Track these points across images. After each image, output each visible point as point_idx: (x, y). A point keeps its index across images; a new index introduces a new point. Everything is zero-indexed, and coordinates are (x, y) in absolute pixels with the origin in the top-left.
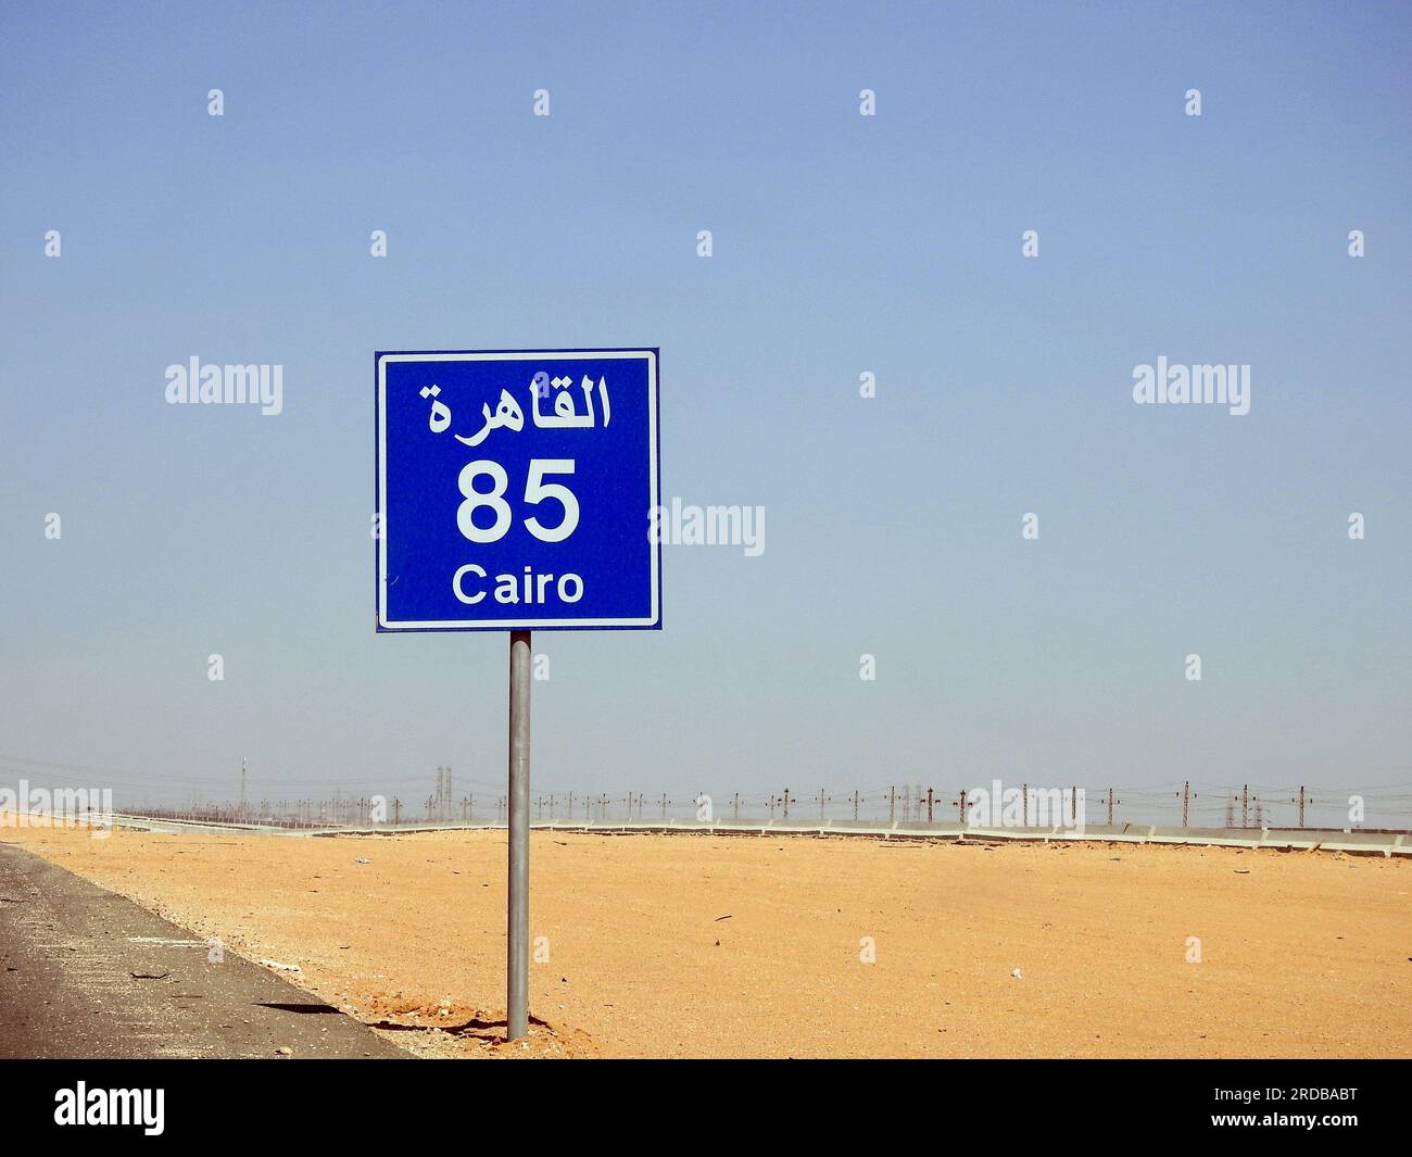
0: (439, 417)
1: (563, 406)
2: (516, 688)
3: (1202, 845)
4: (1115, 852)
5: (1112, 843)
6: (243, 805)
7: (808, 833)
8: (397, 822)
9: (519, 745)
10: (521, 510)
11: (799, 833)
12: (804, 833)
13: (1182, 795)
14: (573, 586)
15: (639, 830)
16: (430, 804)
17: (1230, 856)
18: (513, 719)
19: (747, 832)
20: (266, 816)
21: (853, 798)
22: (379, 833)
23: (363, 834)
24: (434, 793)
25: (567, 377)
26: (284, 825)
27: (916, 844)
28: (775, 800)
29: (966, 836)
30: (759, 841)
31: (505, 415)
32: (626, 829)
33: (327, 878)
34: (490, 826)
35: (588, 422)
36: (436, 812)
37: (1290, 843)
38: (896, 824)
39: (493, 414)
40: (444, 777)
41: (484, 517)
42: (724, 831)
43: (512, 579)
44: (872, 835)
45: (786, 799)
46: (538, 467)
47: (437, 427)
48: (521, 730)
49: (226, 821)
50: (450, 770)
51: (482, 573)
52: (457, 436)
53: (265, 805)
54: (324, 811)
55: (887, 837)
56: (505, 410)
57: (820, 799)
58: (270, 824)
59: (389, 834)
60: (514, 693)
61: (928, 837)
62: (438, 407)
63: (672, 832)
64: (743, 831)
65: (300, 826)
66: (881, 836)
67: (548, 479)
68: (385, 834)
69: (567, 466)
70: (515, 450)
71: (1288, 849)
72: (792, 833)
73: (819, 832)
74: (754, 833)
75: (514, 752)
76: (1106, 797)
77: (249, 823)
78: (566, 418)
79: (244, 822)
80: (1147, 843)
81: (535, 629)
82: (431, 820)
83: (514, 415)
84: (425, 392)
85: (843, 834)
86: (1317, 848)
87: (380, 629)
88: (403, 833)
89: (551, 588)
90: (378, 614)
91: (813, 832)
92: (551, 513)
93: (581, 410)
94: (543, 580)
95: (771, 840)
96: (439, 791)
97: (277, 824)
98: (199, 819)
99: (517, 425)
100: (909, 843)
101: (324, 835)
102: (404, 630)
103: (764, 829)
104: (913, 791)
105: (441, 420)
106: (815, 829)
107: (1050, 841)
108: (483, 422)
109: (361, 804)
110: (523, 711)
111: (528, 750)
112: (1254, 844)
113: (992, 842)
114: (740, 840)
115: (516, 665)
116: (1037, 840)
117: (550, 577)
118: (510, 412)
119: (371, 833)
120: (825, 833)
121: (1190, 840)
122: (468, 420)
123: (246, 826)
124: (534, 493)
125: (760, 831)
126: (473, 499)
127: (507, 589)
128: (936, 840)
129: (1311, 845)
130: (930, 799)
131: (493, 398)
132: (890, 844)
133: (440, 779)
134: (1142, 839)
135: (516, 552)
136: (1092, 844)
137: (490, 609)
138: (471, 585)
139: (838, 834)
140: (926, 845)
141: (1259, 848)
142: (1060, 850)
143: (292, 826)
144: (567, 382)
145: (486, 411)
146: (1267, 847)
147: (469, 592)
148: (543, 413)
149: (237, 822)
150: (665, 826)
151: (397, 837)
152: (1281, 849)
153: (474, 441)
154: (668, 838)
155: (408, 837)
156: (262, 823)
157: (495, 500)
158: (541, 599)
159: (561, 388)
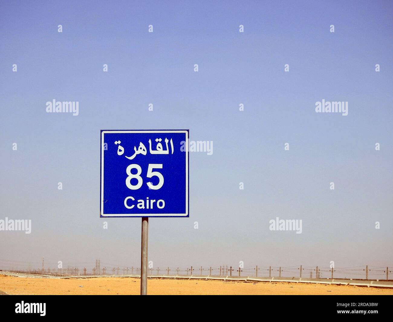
0: (120, 151)
1: (159, 147)
2: (143, 235)
3: (315, 283)
4: (290, 285)
5: (289, 282)
6: (43, 270)
7: (203, 279)
8: (85, 275)
9: (144, 253)
10: (146, 180)
11: (200, 279)
12: (201, 279)
13: (300, 269)
14: (161, 204)
15: (154, 278)
16: (94, 270)
17: (323, 286)
18: (143, 245)
19: (185, 278)
20: (49, 273)
21: (210, 269)
22: (82, 278)
23: (77, 278)
24: (95, 267)
25: (160, 138)
26: (55, 275)
27: (233, 282)
28: (189, 269)
29: (247, 280)
30: (188, 281)
31: (141, 150)
32: (151, 277)
33: (72, 291)
34: (113, 276)
35: (167, 152)
36: (96, 272)
37: (340, 283)
38: (227, 277)
39: (137, 150)
40: (98, 263)
41: (134, 182)
42: (179, 278)
43: (143, 201)
44: (220, 280)
45: (192, 269)
46: (151, 166)
47: (120, 154)
48: (145, 248)
49: (39, 274)
50: (99, 260)
51: (133, 199)
52: (126, 156)
53: (49, 270)
54: (65, 271)
55: (225, 280)
56: (141, 148)
57: (201, 269)
58: (51, 275)
59: (85, 278)
60: (143, 237)
61: (237, 280)
62: (120, 147)
63: (164, 278)
64: (184, 278)
65: (59, 276)
66: (223, 280)
67: (154, 170)
68: (83, 278)
69: (160, 166)
70: (143, 161)
71: (340, 285)
72: (198, 279)
73: (205, 279)
74: (187, 279)
75: (143, 255)
76: (279, 269)
77: (45, 275)
78: (160, 151)
79: (44, 274)
80: (299, 282)
81: (150, 217)
82: (95, 274)
83: (144, 150)
84: (116, 143)
85: (212, 279)
86: (348, 284)
87: (101, 216)
88: (88, 278)
89: (155, 204)
90: (101, 212)
91: (204, 279)
92: (155, 180)
93: (165, 149)
94: (152, 201)
95: (192, 281)
96: (97, 266)
97: (53, 275)
98: (32, 273)
99: (145, 153)
100: (231, 282)
101: (66, 278)
102: (109, 217)
103: (190, 277)
104: (225, 267)
105: (121, 152)
106: (204, 278)
107: (271, 282)
108: (134, 152)
109: (75, 270)
110: (146, 242)
111: (147, 254)
112: (330, 283)
113: (255, 282)
114: (183, 281)
115: (144, 228)
116: (268, 281)
117: (154, 201)
118: (142, 149)
119: (79, 278)
120: (207, 279)
121: (311, 282)
122: (129, 152)
123: (44, 275)
124: (150, 174)
125: (189, 278)
126: (131, 176)
127: (141, 204)
128: (239, 281)
129: (346, 284)
130: (231, 270)
131: (137, 144)
132: (226, 282)
133: (97, 263)
134: (297, 281)
135: (144, 193)
136: (284, 283)
137: (136, 210)
138: (130, 202)
139: (211, 279)
140: (236, 283)
141: (332, 284)
142: (274, 285)
143: (57, 276)
144: (160, 140)
145: (135, 149)
146: (334, 284)
147: (129, 205)
148: (153, 149)
149: (42, 274)
150: (162, 277)
151: (87, 279)
152: (337, 285)
153: (131, 158)
154: (163, 280)
155: (90, 279)
156: (49, 275)
157: (138, 176)
158: (152, 208)
159: (159, 142)
